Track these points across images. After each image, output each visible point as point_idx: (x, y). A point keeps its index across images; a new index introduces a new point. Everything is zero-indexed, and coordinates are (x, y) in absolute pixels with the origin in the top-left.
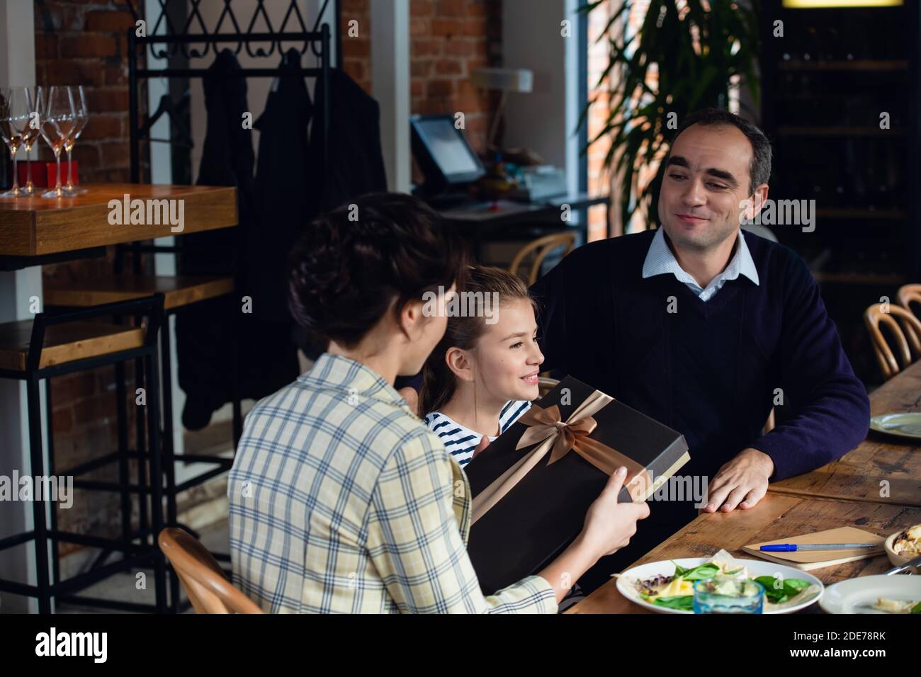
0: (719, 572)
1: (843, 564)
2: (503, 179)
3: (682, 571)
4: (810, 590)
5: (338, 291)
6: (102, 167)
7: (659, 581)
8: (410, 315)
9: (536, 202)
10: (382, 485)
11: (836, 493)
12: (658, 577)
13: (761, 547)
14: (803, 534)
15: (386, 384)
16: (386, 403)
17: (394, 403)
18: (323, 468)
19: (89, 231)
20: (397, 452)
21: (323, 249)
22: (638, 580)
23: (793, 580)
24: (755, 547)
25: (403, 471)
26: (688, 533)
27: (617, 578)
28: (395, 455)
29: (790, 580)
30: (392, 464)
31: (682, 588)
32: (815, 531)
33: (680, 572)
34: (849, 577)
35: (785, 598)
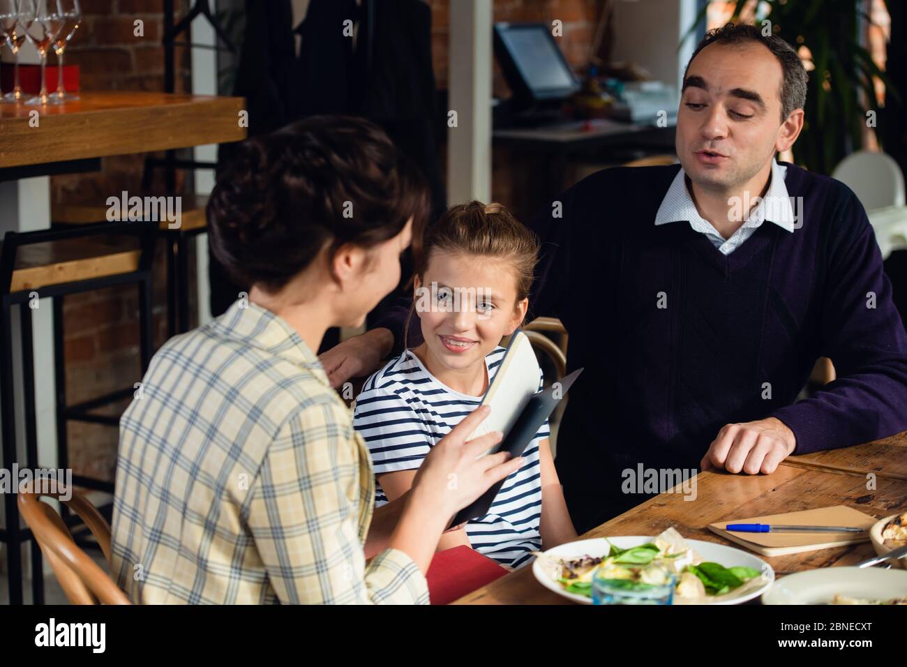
0: (659, 555)
1: (819, 551)
2: (595, 95)
3: (617, 552)
4: (756, 582)
5: (262, 226)
6: (135, 73)
7: (584, 563)
8: (347, 260)
9: (639, 122)
10: (272, 456)
11: (849, 464)
12: (584, 558)
13: (727, 526)
14: (789, 511)
15: (300, 342)
16: (293, 364)
17: (303, 365)
18: (212, 433)
19: (62, 143)
20: (294, 418)
21: (248, 177)
22: (561, 560)
23: (741, 568)
24: (721, 526)
25: (300, 441)
26: (655, 505)
27: (536, 557)
28: (290, 423)
29: (737, 568)
30: (286, 431)
31: (612, 571)
32: (805, 509)
33: (614, 553)
34: (821, 566)
35: (725, 589)
